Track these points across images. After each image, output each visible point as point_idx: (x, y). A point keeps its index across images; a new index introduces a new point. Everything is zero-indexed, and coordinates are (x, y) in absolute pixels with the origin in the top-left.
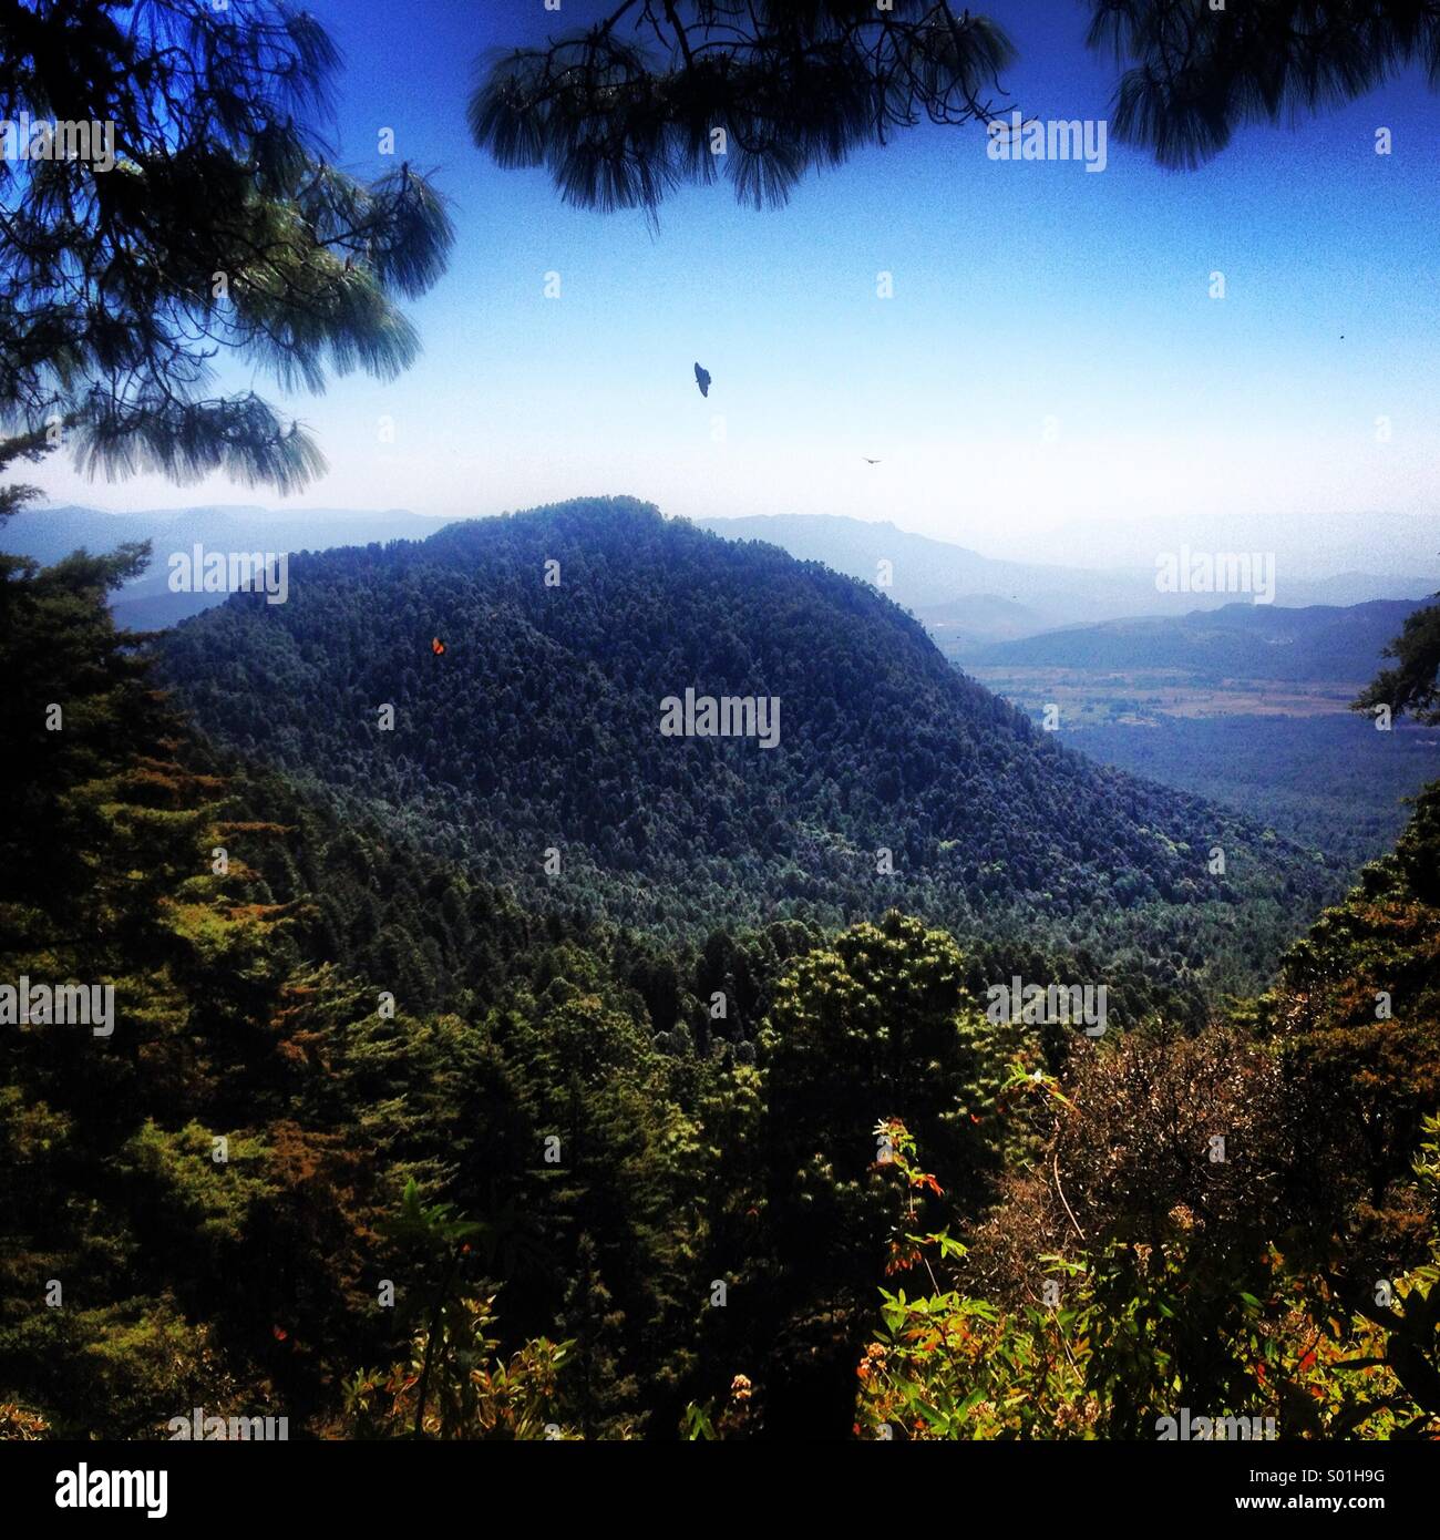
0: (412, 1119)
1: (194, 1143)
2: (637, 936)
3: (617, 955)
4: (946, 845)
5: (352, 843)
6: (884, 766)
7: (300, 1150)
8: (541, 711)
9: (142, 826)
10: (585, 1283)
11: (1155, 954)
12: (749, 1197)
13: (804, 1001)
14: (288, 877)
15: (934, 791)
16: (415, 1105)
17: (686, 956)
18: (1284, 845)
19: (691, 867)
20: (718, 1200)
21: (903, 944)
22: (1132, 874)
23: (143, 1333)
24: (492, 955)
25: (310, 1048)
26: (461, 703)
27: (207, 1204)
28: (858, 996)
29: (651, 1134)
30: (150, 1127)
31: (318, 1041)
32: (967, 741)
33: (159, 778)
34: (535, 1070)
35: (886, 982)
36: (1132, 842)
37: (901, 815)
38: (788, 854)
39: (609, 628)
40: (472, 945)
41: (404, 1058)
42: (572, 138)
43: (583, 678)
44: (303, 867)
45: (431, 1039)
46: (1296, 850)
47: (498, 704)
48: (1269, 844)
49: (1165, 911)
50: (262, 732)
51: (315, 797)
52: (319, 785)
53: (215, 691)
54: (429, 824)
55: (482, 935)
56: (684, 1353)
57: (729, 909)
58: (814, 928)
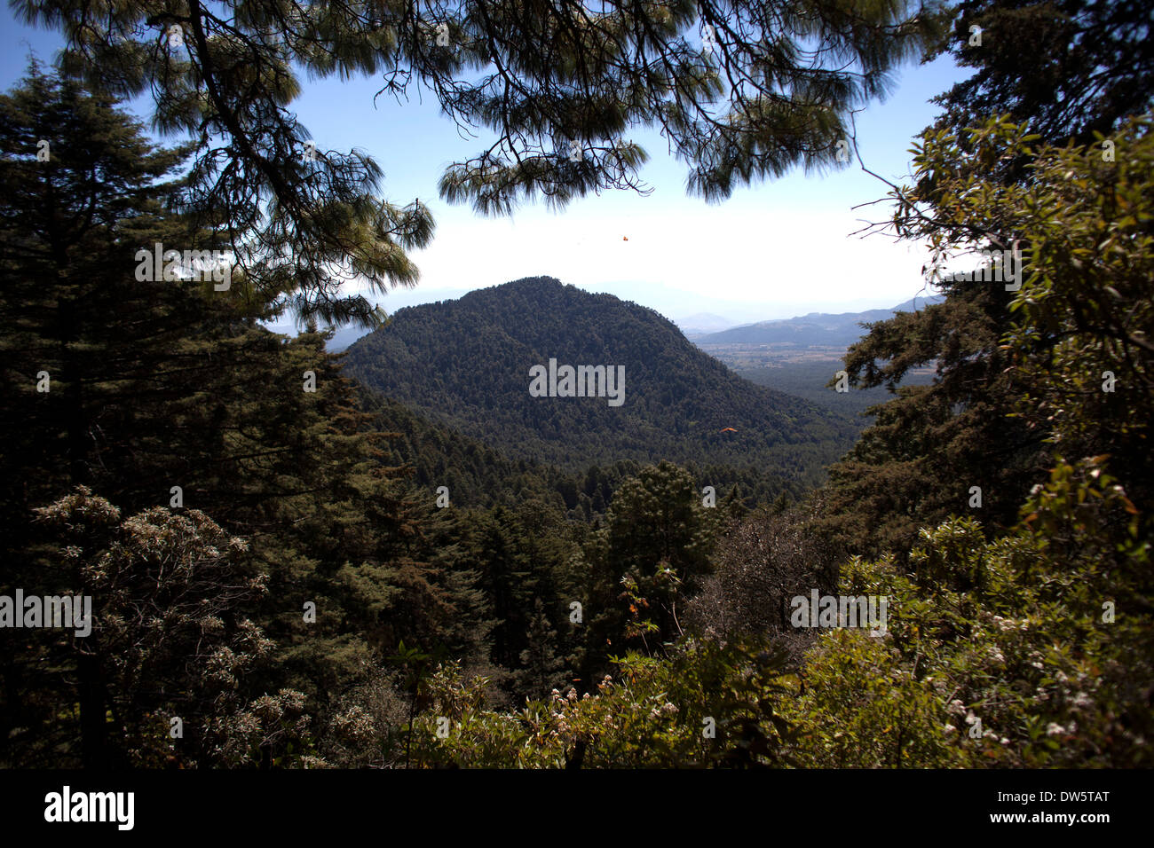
0: (461, 553)
1: (366, 572)
2: (558, 468)
3: (550, 477)
4: (692, 423)
5: (433, 432)
6: (664, 390)
7: (413, 569)
8: (512, 371)
9: (337, 443)
10: (539, 619)
11: (784, 467)
12: (605, 583)
13: (626, 501)
14: (407, 448)
15: (686, 400)
16: (463, 547)
17: (580, 476)
18: (837, 417)
19: (581, 437)
20: (592, 585)
21: (667, 474)
22: (773, 433)
23: (349, 650)
24: (495, 479)
25: (415, 527)
26: (478, 369)
27: (372, 598)
28: (648, 498)
29: (565, 556)
30: (347, 564)
31: (418, 524)
32: (699, 377)
33: (346, 415)
34: (513, 531)
35: (661, 491)
36: (773, 418)
37: (672, 410)
38: (623, 429)
39: (541, 333)
40: (486, 475)
41: (457, 527)
42: (479, 192)
43: (530, 356)
44: (412, 443)
45: (468, 519)
46: (842, 419)
47: (494, 369)
48: (831, 417)
49: (787, 447)
50: (393, 385)
51: (417, 413)
52: (419, 408)
53: (374, 368)
54: (465, 422)
55: (491, 470)
56: (580, 648)
57: (598, 455)
58: (636, 462)
